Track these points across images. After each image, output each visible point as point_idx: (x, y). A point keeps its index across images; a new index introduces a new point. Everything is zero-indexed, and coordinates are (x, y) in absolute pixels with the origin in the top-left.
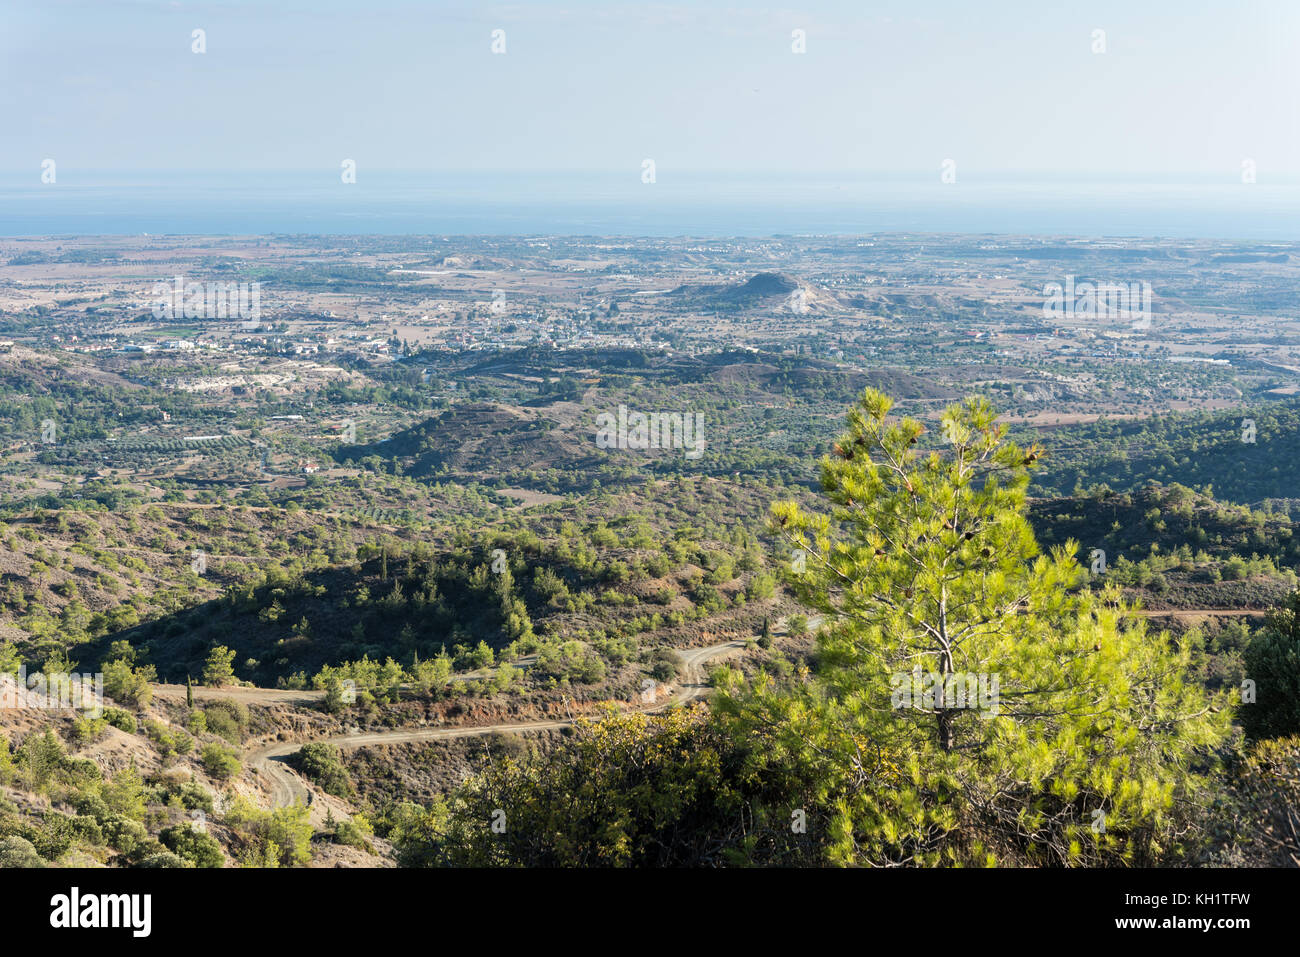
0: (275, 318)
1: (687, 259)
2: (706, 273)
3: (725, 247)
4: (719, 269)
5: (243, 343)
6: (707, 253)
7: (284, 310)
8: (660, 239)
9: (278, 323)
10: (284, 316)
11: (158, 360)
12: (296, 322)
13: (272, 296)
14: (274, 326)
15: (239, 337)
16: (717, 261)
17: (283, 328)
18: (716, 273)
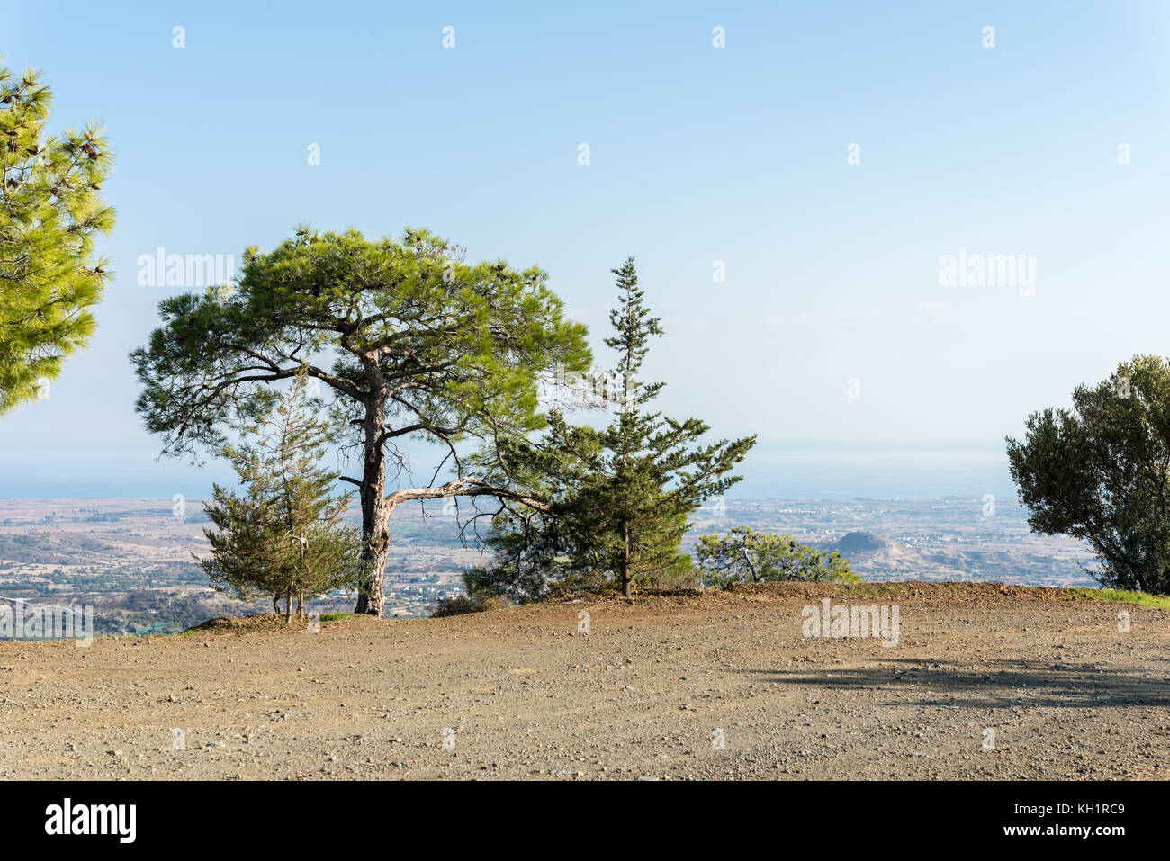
0: (427, 570)
1: (779, 520)
2: (801, 532)
3: (813, 509)
4: (810, 529)
5: (402, 591)
6: (797, 514)
7: (434, 563)
8: (753, 501)
9: (431, 574)
10: (435, 568)
11: (338, 606)
12: (446, 573)
13: (419, 551)
14: (427, 576)
15: (398, 586)
16: (807, 521)
17: (435, 578)
18: (809, 532)
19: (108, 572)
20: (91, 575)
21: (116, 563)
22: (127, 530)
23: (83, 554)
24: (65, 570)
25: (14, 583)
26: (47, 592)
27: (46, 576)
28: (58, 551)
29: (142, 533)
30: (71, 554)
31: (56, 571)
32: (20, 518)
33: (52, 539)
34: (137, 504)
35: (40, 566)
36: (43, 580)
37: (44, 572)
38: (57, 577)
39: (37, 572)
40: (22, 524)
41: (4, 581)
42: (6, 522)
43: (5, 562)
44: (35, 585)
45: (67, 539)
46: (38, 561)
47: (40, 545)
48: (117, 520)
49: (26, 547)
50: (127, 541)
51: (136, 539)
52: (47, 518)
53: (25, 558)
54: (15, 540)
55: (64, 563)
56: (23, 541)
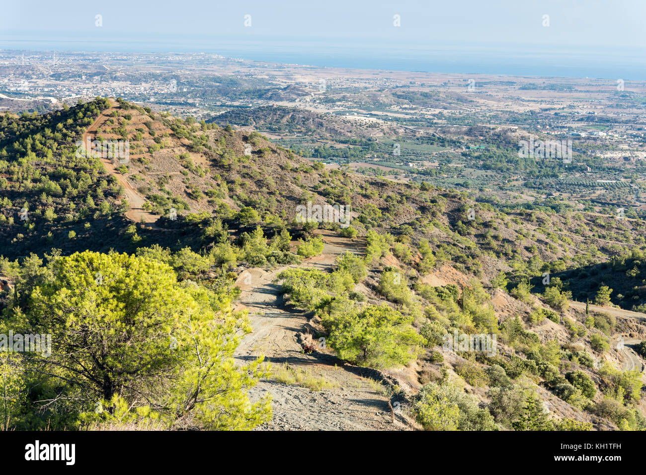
5: (632, 134)
11: (588, 141)
15: (630, 131)
19: (468, 115)
20: (458, 116)
21: (473, 110)
22: (486, 92)
23: (457, 104)
24: (445, 112)
25: (416, 118)
26: (432, 123)
27: (434, 115)
28: (443, 101)
29: (494, 94)
30: (450, 103)
31: (440, 113)
32: (430, 83)
33: (441, 95)
34: (496, 78)
35: (432, 109)
36: (432, 117)
37: (433, 113)
38: (440, 116)
39: (430, 113)
40: (430, 86)
41: (411, 116)
42: (422, 85)
43: (414, 106)
44: (426, 119)
45: (449, 96)
46: (432, 107)
47: (434, 98)
48: (481, 86)
49: (426, 99)
50: (482, 98)
51: (490, 97)
52: (445, 83)
53: (425, 105)
54: (421, 95)
55: (445, 108)
56: (425, 95)
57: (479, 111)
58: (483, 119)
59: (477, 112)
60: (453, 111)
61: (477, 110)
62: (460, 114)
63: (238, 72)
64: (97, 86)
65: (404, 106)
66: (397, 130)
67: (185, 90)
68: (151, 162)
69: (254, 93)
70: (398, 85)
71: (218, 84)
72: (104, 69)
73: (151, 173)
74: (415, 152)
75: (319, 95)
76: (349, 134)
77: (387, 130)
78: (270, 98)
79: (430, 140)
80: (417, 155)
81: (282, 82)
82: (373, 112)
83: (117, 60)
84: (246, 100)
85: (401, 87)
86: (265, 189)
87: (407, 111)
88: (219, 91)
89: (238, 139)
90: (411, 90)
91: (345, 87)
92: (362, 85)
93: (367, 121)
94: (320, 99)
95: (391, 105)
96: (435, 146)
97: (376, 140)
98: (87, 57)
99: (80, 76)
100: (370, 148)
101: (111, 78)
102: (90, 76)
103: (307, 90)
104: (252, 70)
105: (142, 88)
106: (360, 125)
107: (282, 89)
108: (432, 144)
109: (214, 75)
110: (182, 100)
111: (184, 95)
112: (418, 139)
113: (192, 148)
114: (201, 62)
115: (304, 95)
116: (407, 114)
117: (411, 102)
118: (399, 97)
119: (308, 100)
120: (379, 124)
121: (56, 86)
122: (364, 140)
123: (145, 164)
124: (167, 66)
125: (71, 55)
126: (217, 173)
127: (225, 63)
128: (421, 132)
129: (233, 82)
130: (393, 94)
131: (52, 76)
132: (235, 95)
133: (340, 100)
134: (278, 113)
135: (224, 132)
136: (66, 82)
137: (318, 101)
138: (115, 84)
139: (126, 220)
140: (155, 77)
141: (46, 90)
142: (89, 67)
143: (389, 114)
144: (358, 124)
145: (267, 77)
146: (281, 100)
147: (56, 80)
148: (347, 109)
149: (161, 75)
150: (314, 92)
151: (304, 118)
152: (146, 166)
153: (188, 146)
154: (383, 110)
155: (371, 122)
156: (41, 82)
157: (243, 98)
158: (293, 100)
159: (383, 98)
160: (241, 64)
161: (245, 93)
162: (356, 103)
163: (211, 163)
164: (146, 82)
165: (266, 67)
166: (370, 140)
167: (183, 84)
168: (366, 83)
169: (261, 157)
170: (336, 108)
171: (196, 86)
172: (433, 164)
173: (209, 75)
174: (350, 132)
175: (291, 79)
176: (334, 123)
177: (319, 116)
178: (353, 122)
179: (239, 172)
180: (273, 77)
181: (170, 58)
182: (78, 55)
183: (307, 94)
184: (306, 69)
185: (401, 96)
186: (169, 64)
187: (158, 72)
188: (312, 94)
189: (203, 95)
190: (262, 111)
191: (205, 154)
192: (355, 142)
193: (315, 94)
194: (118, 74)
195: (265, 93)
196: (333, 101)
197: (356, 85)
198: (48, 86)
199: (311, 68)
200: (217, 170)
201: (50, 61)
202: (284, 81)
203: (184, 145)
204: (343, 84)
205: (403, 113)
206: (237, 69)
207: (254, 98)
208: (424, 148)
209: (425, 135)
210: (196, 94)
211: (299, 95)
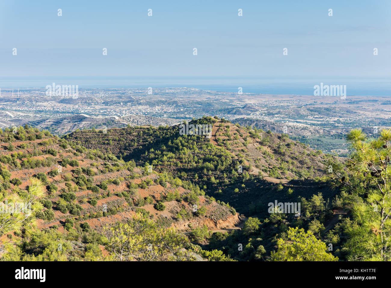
19: (355, 120)
20: (349, 122)
21: (358, 118)
22: (362, 107)
23: (347, 114)
24: (341, 119)
25: (324, 123)
26: (335, 126)
27: (335, 121)
28: (338, 113)
29: (367, 108)
30: (343, 114)
31: (338, 120)
32: (326, 102)
33: (337, 109)
34: (365, 98)
35: (333, 118)
36: (334, 123)
37: (334, 120)
38: (338, 122)
39: (332, 120)
40: (327, 104)
41: (321, 122)
42: (322, 103)
43: (321, 116)
44: (331, 124)
45: (342, 109)
46: (332, 116)
47: (333, 111)
48: (358, 103)
49: (328, 111)
50: (361, 110)
51: (364, 110)
52: (335, 102)
53: (328, 115)
54: (325, 109)
55: (341, 117)
56: (327, 109)
57: (361, 118)
58: (364, 123)
59: (360, 119)
60: (346, 119)
61: (360, 118)
62: (350, 120)
63: (209, 98)
64: (130, 109)
65: (315, 116)
66: (319, 131)
67: (182, 110)
68: (248, 151)
69: (224, 110)
70: (307, 104)
71: (200, 106)
72: (132, 98)
73: (250, 158)
74: (332, 143)
75: (264, 111)
76: (291, 134)
77: (313, 131)
78: (235, 114)
79: (340, 136)
80: (334, 145)
81: (238, 104)
82: (298, 120)
83: (136, 93)
84: (220, 115)
85: (310, 105)
86: (305, 165)
87: (318, 119)
88: (204, 110)
89: (275, 138)
90: (316, 106)
91: (275, 105)
92: (286, 104)
93: (301, 126)
94: (265, 113)
95: (308, 116)
96: (343, 140)
97: (307, 137)
98: (118, 92)
99: (119, 103)
100: (305, 142)
101: (138, 104)
102: (125, 103)
103: (257, 108)
104: (217, 97)
105: (157, 109)
106: (297, 128)
107: (241, 108)
108: (341, 139)
109: (196, 100)
110: (182, 115)
111: (182, 113)
112: (332, 136)
113: (262, 143)
114: (186, 93)
115: (255, 111)
116: (318, 121)
117: (319, 114)
118: (311, 111)
119: (258, 114)
120: (308, 127)
121: (106, 109)
122: (300, 137)
123: (246, 152)
124: (166, 95)
125: (109, 90)
126: (278, 157)
127: (200, 93)
128: (334, 132)
129: (209, 105)
130: (308, 109)
131: (103, 103)
132: (213, 112)
133: (277, 114)
134: (248, 122)
135: (267, 134)
136: (112, 107)
137: (264, 115)
138: (140, 107)
139: (267, 182)
140: (163, 102)
141: (102, 111)
142: (123, 97)
143: (307, 121)
144: (296, 128)
145: (228, 101)
146: (242, 114)
147: (106, 106)
148: (282, 119)
149: (166, 101)
150: (261, 109)
151: (263, 125)
152: (246, 153)
153: (259, 142)
154: (304, 119)
155: (303, 126)
156: (97, 107)
157: (219, 114)
158: (249, 114)
159: (303, 112)
160: (209, 93)
161: (219, 111)
162: (287, 115)
163: (273, 152)
164: (158, 105)
165: (225, 95)
166: (304, 137)
167: (180, 106)
168: (287, 103)
169: (289, 148)
170: (275, 118)
171: (188, 107)
172: (345, 151)
173: (193, 100)
174: (291, 132)
175: (243, 102)
176: (281, 128)
177: (272, 123)
178: (293, 127)
179: (289, 156)
180: (231, 101)
181: (167, 91)
182: (113, 90)
183: (257, 111)
184: (249, 95)
185: (312, 110)
186: (167, 95)
187: (163, 99)
188: (260, 110)
189: (194, 112)
190: (238, 121)
191: (269, 146)
192: (296, 138)
193: (262, 111)
194: (142, 101)
195: (232, 110)
196: (273, 114)
197: (282, 104)
198: (102, 109)
199: (252, 95)
200: (277, 155)
201: (98, 94)
202: (239, 103)
203: (257, 142)
204: (274, 104)
205: (316, 121)
206: (208, 96)
207: (225, 114)
208: (337, 141)
209: (336, 134)
210: (190, 112)
211: (252, 111)
